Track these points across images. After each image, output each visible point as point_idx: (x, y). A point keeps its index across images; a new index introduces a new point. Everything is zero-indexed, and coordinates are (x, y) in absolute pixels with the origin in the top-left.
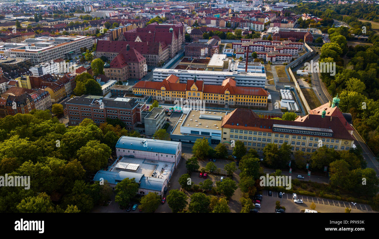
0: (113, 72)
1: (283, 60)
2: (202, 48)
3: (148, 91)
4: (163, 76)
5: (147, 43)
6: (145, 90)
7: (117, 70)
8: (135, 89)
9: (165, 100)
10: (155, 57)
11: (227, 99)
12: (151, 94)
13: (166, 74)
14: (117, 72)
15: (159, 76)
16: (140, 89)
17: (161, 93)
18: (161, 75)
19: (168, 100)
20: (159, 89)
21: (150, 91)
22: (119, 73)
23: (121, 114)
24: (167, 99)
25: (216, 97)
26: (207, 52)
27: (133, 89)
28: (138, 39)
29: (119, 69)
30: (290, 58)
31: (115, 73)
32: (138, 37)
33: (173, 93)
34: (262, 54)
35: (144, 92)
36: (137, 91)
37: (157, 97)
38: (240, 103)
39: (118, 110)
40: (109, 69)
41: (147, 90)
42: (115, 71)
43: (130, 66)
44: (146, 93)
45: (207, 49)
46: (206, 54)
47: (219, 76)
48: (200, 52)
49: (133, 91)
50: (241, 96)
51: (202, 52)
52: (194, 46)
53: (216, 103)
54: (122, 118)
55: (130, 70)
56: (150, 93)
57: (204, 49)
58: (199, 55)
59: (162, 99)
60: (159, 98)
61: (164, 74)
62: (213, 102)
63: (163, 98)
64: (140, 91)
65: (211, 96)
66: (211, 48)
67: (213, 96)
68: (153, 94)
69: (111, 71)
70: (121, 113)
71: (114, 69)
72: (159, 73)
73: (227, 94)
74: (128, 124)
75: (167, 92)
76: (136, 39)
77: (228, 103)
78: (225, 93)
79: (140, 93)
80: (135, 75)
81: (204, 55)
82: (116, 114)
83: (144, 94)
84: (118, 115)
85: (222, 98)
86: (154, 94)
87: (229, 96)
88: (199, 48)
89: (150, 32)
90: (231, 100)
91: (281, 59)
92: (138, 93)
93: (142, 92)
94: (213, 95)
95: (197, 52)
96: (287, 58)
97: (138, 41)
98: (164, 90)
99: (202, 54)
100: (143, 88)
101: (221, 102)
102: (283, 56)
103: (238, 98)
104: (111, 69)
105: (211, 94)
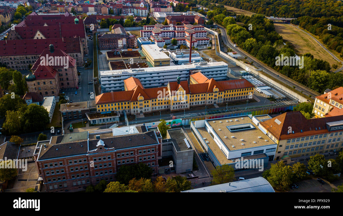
0: (42, 85)
1: (202, 44)
2: (119, 39)
3: (119, 104)
4: (114, 80)
5: (63, 39)
6: (115, 105)
7: (47, 81)
8: (100, 106)
9: (144, 111)
10: (77, 55)
11: (216, 98)
12: (124, 108)
13: (118, 77)
14: (48, 84)
15: (109, 81)
16: (107, 105)
17: (138, 105)
18: (112, 78)
19: (147, 111)
20: (135, 100)
21: (122, 104)
22: (51, 85)
23: (140, 154)
24: (145, 110)
25: (203, 97)
26: (125, 43)
27: (97, 106)
28: (39, 35)
29: (50, 80)
30: (208, 41)
31: (45, 85)
32: (38, 33)
33: (153, 101)
34: (181, 40)
35: (114, 107)
36: (104, 108)
37: (132, 110)
38: (228, 99)
39: (136, 150)
40: (34, 82)
41: (117, 104)
42: (44, 83)
43: (60, 72)
44: (116, 109)
45: (125, 40)
46: (125, 45)
47: (181, 71)
48: (117, 43)
49: (98, 109)
50: (229, 91)
51: (119, 43)
52: (109, 38)
53: (203, 104)
54: (141, 159)
55: (61, 77)
56: (122, 107)
57: (122, 39)
58: (116, 47)
59: (139, 112)
60: (136, 111)
61: (116, 77)
62: (200, 104)
63: (141, 110)
64: (107, 107)
65: (198, 97)
66: (128, 39)
67: (200, 97)
68: (125, 107)
69: (39, 83)
70: (140, 152)
71: (43, 81)
72: (109, 77)
73: (216, 92)
74: (149, 165)
75: (146, 102)
76: (35, 35)
77: (216, 101)
78: (214, 91)
79: (108, 110)
80: (68, 83)
81: (122, 46)
82: (132, 156)
83: (114, 110)
84: (135, 157)
85: (211, 97)
86: (127, 107)
87: (217, 94)
88: (116, 39)
89: (46, 25)
90: (220, 97)
91: (200, 44)
92: (104, 110)
93: (111, 107)
94: (201, 95)
95: (114, 44)
96: (205, 42)
97: (40, 38)
98: (142, 101)
99: (119, 46)
100: (112, 102)
101: (209, 102)
102: (202, 40)
103: (226, 94)
104: (37, 81)
105: (198, 95)
